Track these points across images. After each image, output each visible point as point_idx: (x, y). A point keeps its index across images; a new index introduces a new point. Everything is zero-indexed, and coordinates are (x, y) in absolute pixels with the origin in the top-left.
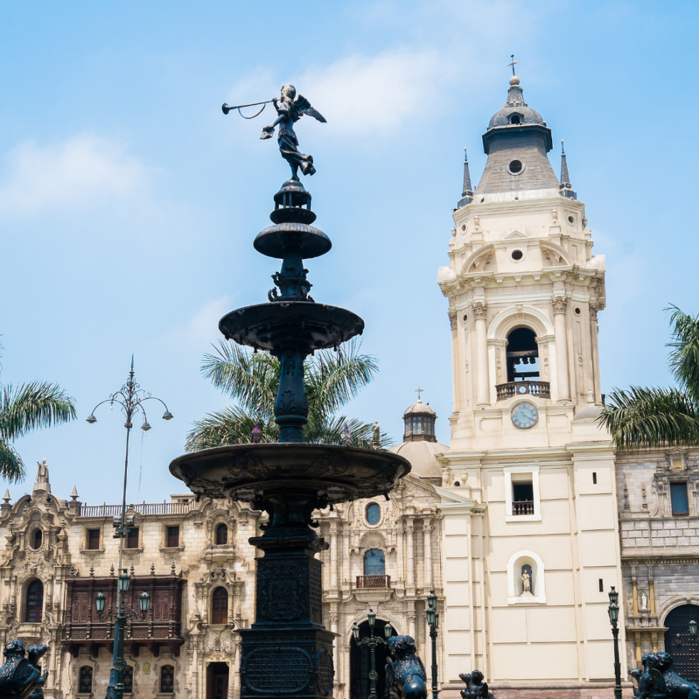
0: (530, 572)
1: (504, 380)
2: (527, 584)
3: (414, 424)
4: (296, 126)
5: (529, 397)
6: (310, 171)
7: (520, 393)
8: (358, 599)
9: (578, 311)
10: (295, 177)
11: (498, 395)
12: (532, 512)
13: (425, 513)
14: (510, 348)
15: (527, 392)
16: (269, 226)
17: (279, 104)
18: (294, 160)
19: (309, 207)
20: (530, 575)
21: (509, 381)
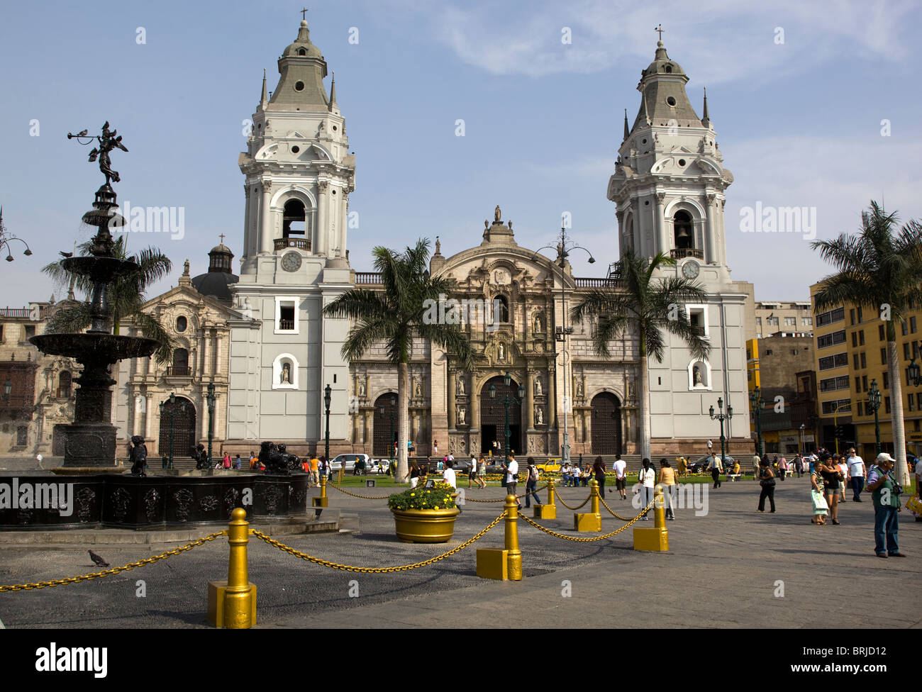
0: (289, 368)
1: (280, 235)
2: (286, 376)
3: (217, 260)
4: (110, 154)
5: (296, 249)
6: (117, 179)
7: (290, 246)
8: (167, 382)
9: (334, 192)
10: (108, 184)
11: (275, 247)
12: (293, 329)
13: (218, 325)
14: (285, 214)
15: (295, 246)
16: (92, 209)
17: (101, 139)
18: (108, 175)
19: (115, 200)
20: (289, 371)
21: (284, 237)
